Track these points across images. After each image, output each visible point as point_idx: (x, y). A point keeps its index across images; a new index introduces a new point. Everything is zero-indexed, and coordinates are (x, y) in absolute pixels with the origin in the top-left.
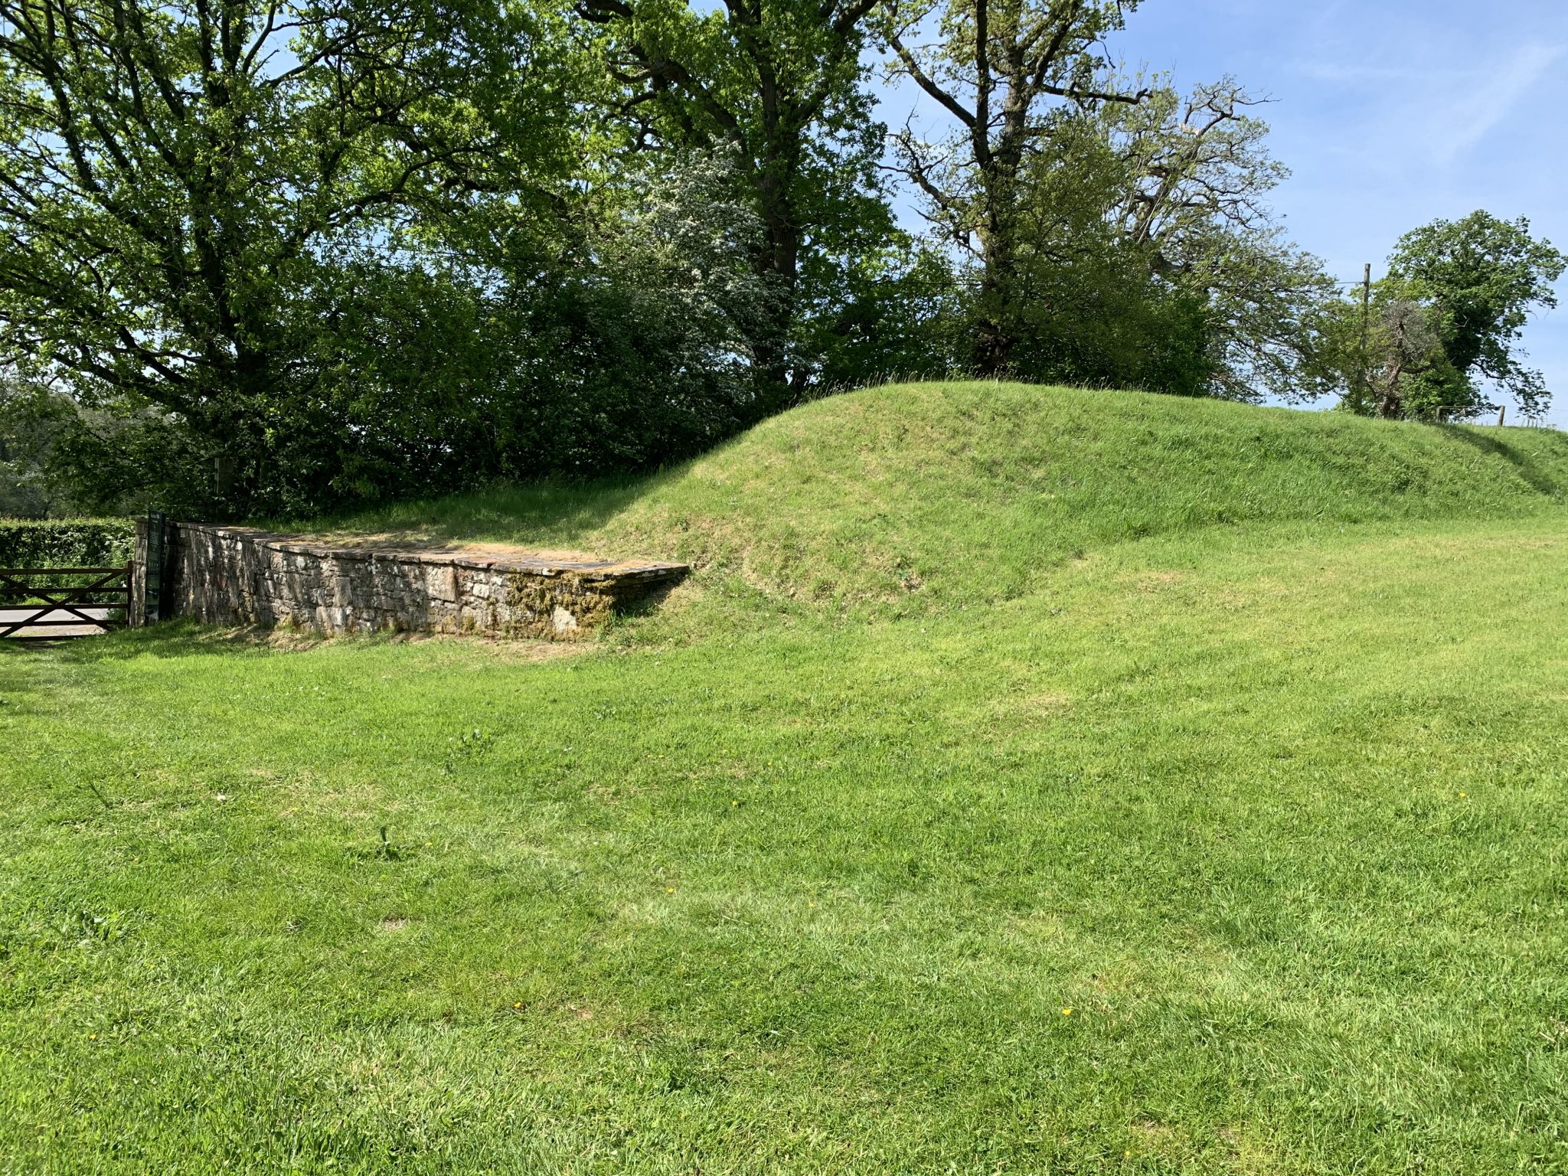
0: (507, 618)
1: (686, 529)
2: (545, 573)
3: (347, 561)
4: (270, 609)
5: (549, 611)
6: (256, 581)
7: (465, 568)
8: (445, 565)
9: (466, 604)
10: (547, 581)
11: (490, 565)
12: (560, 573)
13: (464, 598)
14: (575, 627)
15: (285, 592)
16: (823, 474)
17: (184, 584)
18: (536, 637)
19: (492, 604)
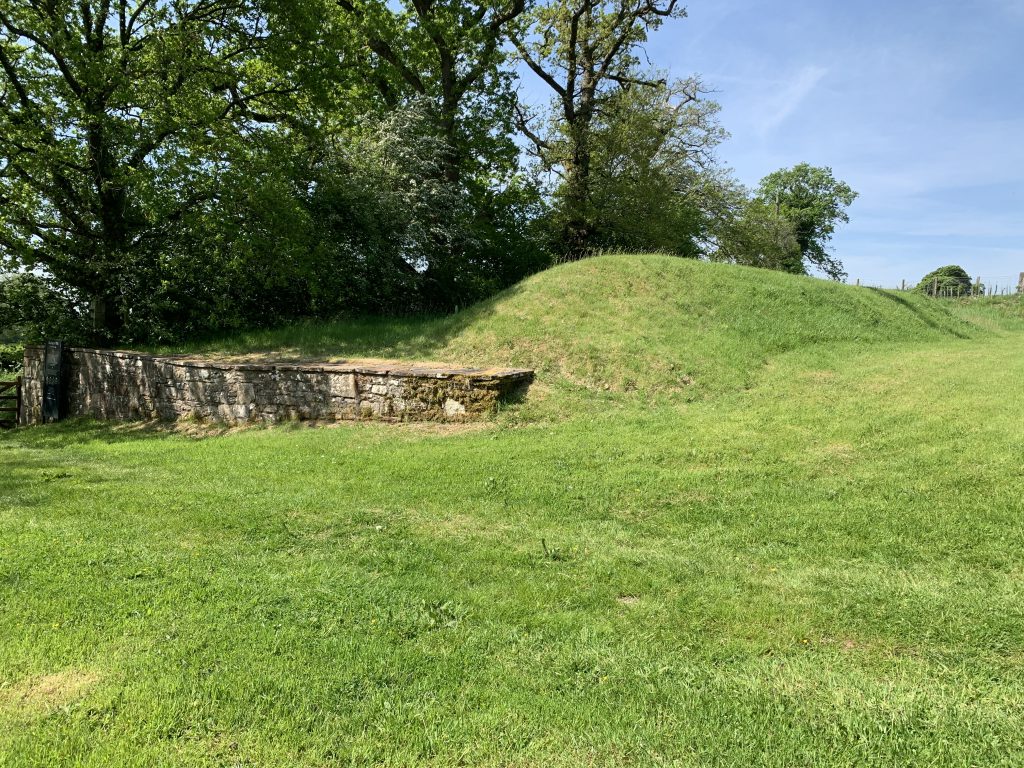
0: (403, 407)
1: (512, 348)
2: (439, 376)
3: (250, 372)
4: (172, 407)
5: (441, 402)
6: (158, 389)
7: (364, 375)
8: (347, 373)
9: (365, 399)
10: (440, 382)
11: (387, 372)
12: (451, 376)
13: (364, 395)
14: (463, 412)
15: (188, 395)
16: (591, 312)
17: (80, 392)
18: (429, 420)
19: (390, 398)
